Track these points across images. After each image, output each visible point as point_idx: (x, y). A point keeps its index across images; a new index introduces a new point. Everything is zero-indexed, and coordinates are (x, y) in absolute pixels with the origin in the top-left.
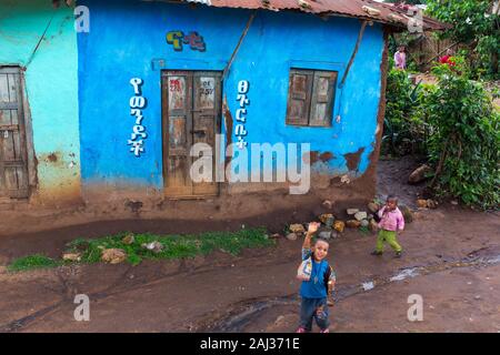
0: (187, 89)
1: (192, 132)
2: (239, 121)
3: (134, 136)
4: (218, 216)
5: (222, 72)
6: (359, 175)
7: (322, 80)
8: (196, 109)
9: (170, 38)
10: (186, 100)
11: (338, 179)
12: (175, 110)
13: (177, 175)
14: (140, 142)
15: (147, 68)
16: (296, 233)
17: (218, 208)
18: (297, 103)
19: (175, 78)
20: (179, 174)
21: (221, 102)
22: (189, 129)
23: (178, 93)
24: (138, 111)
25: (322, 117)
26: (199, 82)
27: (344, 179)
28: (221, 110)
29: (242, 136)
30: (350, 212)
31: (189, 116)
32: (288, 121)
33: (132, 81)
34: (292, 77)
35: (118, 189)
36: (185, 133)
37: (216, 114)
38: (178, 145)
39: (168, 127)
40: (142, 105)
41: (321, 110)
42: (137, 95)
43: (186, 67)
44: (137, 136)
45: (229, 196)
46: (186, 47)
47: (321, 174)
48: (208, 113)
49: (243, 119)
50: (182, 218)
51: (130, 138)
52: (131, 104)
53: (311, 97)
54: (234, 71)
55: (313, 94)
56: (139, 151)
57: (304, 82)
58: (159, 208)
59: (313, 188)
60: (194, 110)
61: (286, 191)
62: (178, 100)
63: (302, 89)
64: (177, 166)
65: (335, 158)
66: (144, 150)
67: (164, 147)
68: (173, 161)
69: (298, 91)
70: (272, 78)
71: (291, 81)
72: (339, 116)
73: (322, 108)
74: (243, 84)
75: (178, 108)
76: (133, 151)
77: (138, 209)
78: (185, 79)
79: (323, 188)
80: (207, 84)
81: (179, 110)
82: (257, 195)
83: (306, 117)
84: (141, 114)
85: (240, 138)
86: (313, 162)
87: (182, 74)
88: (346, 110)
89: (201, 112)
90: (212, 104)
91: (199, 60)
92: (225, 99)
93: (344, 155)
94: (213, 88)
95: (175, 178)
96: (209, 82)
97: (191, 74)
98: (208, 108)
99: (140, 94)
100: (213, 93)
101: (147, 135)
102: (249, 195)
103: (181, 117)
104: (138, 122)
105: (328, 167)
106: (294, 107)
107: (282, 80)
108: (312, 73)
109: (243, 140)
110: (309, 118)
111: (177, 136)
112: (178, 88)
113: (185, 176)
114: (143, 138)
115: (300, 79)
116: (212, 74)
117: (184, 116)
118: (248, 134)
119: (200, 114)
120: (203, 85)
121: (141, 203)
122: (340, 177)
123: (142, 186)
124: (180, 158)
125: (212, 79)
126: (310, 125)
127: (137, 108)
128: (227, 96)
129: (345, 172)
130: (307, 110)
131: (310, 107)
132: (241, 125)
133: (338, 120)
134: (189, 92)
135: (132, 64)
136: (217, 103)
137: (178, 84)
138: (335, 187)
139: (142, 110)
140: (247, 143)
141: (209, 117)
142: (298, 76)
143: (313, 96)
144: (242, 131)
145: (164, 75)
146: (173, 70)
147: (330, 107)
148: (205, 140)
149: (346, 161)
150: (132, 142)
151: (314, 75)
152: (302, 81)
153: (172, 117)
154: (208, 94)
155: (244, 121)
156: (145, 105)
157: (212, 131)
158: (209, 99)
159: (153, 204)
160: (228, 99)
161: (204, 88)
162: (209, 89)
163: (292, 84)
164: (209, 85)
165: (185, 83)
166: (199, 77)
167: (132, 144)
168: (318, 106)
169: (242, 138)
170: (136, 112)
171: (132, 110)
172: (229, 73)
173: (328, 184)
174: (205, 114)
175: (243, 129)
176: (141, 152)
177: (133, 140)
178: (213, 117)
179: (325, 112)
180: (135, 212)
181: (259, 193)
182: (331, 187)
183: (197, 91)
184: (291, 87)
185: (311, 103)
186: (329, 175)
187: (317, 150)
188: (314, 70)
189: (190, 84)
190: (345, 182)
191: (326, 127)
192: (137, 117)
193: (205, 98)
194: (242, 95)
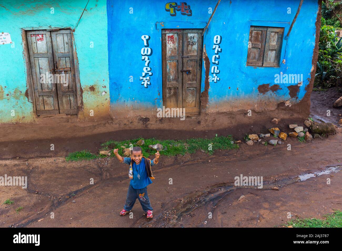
0: (179, 44)
1: (182, 71)
2: (214, 63)
3: (144, 74)
4: (199, 128)
5: (203, 29)
6: (298, 101)
7: (273, 34)
8: (185, 55)
9: (168, 7)
10: (178, 50)
11: (283, 104)
12: (171, 56)
13: (172, 99)
14: (148, 78)
15: (152, 28)
16: (253, 140)
17: (199, 123)
18: (255, 50)
19: (171, 35)
20: (173, 99)
21: (202, 50)
22: (180, 69)
23: (173, 45)
24: (147, 57)
25: (272, 60)
26: (187, 37)
27: (288, 104)
28: (202, 56)
29: (216, 74)
30: (291, 126)
31: (180, 61)
32: (248, 63)
33: (143, 37)
34: (251, 33)
35: (134, 109)
36: (178, 72)
37: (198, 59)
38: (173, 80)
39: (166, 68)
40: (149, 53)
41: (272, 55)
42: (146, 46)
43: (178, 27)
44: (146, 74)
45: (207, 114)
46: (178, 13)
47: (271, 100)
48: (192, 58)
49: (217, 62)
50: (175, 129)
51: (141, 75)
52: (142, 53)
53: (265, 46)
54: (211, 29)
55: (266, 44)
56: (147, 84)
57: (260, 36)
58: (160, 122)
59: (265, 110)
60: (183, 56)
61: (246, 112)
62: (173, 49)
63: (258, 41)
64: (172, 94)
65: (281, 89)
66: (150, 83)
67: (163, 81)
68: (170, 91)
69: (256, 42)
70: (238, 33)
71: (251, 35)
72: (284, 60)
73: (272, 54)
74: (217, 38)
75: (173, 55)
76: (143, 84)
77: (147, 123)
78: (178, 35)
79: (272, 110)
80: (193, 38)
81: (174, 56)
82: (226, 114)
83: (261, 60)
84: (149, 59)
85: (214, 75)
86: (265, 92)
87: (176, 32)
88: (290, 55)
89: (188, 57)
90: (196, 52)
91: (187, 22)
92: (205, 48)
93: (288, 87)
94: (196, 41)
95: (171, 102)
96: (193, 37)
97: (182, 31)
98: (193, 55)
99: (148, 46)
100: (196, 44)
101: (152, 73)
102: (220, 114)
103: (175, 61)
104: (146, 64)
105: (276, 96)
106: (252, 53)
107: (244, 35)
108: (266, 29)
109: (217, 76)
110: (263, 61)
111: (172, 74)
112: (173, 41)
113: (177, 101)
114: (150, 75)
115: (257, 34)
116: (196, 31)
117: (177, 61)
118: (220, 72)
119: (188, 59)
120: (189, 39)
121: (149, 118)
122: (285, 102)
123: (149, 107)
124: (174, 89)
125: (196, 35)
126: (264, 66)
127: (146, 55)
128: (206, 46)
129: (289, 99)
130: (262, 56)
131: (264, 53)
132: (215, 66)
133: (284, 62)
134: (181, 44)
135: (142, 26)
136: (199, 51)
137: (173, 39)
138: (281, 109)
139: (149, 57)
140: (220, 79)
141: (193, 61)
142: (256, 32)
143: (266, 45)
144: (216, 70)
145: (164, 32)
146: (169, 29)
147: (278, 53)
148: (190, 76)
149: (289, 91)
150: (143, 78)
151: (267, 31)
152: (259, 35)
153: (169, 61)
154: (193, 45)
155: (218, 63)
156: (151, 53)
157: (196, 70)
158: (194, 49)
159: (156, 120)
160: (207, 48)
161: (190, 41)
162: (193, 42)
163: (251, 37)
164: (194, 39)
165: (177, 38)
166: (187, 34)
167: (143, 79)
168: (269, 52)
169: (216, 75)
170: (145, 58)
171: (143, 57)
172: (208, 30)
173: (276, 107)
174: (191, 59)
175: (217, 69)
176: (149, 85)
177: (143, 77)
178: (196, 61)
179: (275, 57)
180: (145, 125)
181: (227, 113)
182: (278, 109)
183: (186, 43)
184: (251, 39)
185: (264, 50)
186: (277, 100)
187: (268, 83)
188: (267, 27)
189: (181, 38)
190: (288, 106)
191: (275, 67)
192: (146, 61)
193: (191, 48)
194: (216, 45)
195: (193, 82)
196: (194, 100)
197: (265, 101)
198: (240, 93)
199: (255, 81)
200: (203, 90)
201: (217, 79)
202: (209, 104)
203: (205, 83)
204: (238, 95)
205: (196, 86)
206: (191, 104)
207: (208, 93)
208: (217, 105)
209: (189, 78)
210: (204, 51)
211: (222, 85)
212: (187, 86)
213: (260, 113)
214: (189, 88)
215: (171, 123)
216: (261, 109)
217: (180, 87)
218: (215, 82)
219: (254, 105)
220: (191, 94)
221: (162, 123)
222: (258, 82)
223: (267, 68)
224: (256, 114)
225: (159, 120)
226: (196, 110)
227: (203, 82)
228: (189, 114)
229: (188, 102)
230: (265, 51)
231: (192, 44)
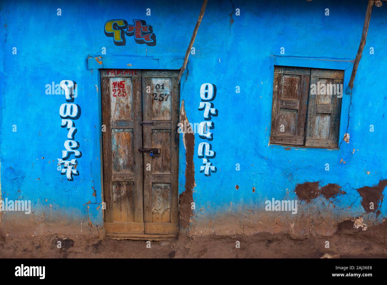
0: (134, 98)
1: (142, 151)
2: (203, 138)
3: (65, 154)
5: (178, 71)
8: (147, 120)
9: (110, 29)
10: (134, 108)
11: (349, 223)
12: (118, 122)
13: (123, 205)
14: (73, 161)
15: (80, 67)
17: (172, 255)
18: (288, 113)
19: (119, 80)
20: (126, 205)
21: (178, 112)
22: (138, 146)
23: (123, 99)
24: (70, 122)
25: (324, 135)
26: (150, 84)
27: (359, 224)
29: (208, 158)
31: (138, 130)
32: (275, 139)
34: (279, 79)
35: (46, 221)
36: (133, 152)
38: (126, 166)
39: (110, 143)
40: (75, 114)
41: (323, 124)
42: (68, 101)
43: (130, 66)
44: (70, 154)
45: (190, 239)
46: (130, 40)
47: (323, 214)
48: (161, 126)
49: (208, 135)
51: (60, 157)
52: (62, 113)
53: (308, 106)
54: (194, 71)
55: (310, 102)
56: (72, 174)
57: (297, 86)
58: (95, 249)
59: (311, 235)
60: (144, 122)
61: (271, 237)
62: (123, 108)
63: (294, 95)
64: (122, 194)
65: (345, 193)
66: (77, 172)
67: (105, 169)
68: (118, 188)
69: (289, 98)
70: (249, 80)
71: (278, 84)
72: (347, 134)
73: (324, 122)
74: (207, 88)
75: (123, 118)
76: (65, 174)
77: (68, 249)
78: (132, 82)
79: (327, 235)
80: (161, 87)
81: (125, 121)
82: (230, 240)
83: (302, 133)
84: (74, 125)
85: (205, 160)
86: (311, 198)
87: (127, 75)
88: (357, 126)
89: (152, 124)
90: (168, 114)
91: (147, 56)
92: (183, 107)
93: (357, 189)
94: (168, 93)
95: (121, 210)
96: (163, 85)
97: (139, 74)
98: (162, 119)
99: (72, 100)
100: (169, 100)
101: (81, 153)
102: (218, 239)
103: (127, 130)
104: (70, 136)
105: (334, 207)
106: (283, 119)
107: (262, 83)
108: (307, 73)
109: (209, 164)
110: (305, 136)
111: (123, 155)
112: (123, 92)
113: (133, 209)
114: (76, 157)
115: (292, 81)
116: (166, 74)
117: (131, 130)
118: (217, 155)
119: (152, 127)
120: (155, 89)
121: (72, 241)
122: (353, 221)
123: (75, 219)
124: (127, 185)
125: (167, 81)
126: (306, 145)
127: (68, 117)
128: (186, 105)
129: (361, 214)
130: (303, 125)
131: (306, 120)
132: (205, 143)
133: (347, 140)
134: (138, 98)
135: (61, 62)
136: (174, 113)
137: (123, 87)
138: (345, 234)
139: (75, 121)
140: (216, 168)
141: (164, 131)
142: (289, 77)
143: (310, 104)
144: (208, 151)
145: (104, 75)
146: (115, 69)
147: (335, 121)
148: (159, 161)
149: (360, 199)
150: (63, 162)
151: (310, 76)
152: (295, 84)
153: (116, 130)
154: (163, 100)
155: (211, 137)
156: (78, 114)
157: (169, 150)
158: (164, 108)
159: (88, 244)
160: (186, 107)
161: (157, 92)
162: (163, 94)
163: (280, 87)
164: (163, 88)
165: (131, 86)
166: (150, 79)
167: (63, 164)
168: (318, 119)
169: (208, 161)
170: (67, 122)
171: (63, 120)
172: (188, 73)
173: (335, 230)
174: (158, 127)
175: (209, 148)
176: (75, 175)
177: (64, 159)
178: (170, 131)
179: (329, 127)
180: (63, 253)
181: (233, 237)
182: (339, 235)
183: (148, 97)
184: (278, 92)
185: (307, 114)
186: (336, 216)
187: (316, 181)
188: (311, 69)
189: (138, 87)
190: (360, 228)
191: (330, 148)
192: (68, 129)
193: (158, 106)
194: (206, 103)
195: (165, 173)
196: (168, 208)
197: (311, 217)
198: (260, 199)
199: (289, 174)
200: (182, 189)
201: (210, 168)
202: (194, 217)
203: (186, 175)
204: (255, 202)
205: (169, 181)
206: (162, 215)
207: (191, 196)
208: (213, 222)
209: (156, 165)
210: (183, 113)
211: (222, 182)
212: (152, 180)
213: (301, 240)
214: (157, 185)
215: (116, 253)
216: (303, 232)
217: (138, 180)
218: (206, 175)
219: (289, 225)
220: (161, 196)
221: (99, 252)
222: (295, 177)
223: (314, 151)
224: (292, 243)
225: (94, 244)
226: (171, 228)
227: (181, 173)
228: (156, 236)
229: (155, 211)
230: (309, 116)
231: (161, 99)
